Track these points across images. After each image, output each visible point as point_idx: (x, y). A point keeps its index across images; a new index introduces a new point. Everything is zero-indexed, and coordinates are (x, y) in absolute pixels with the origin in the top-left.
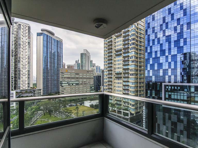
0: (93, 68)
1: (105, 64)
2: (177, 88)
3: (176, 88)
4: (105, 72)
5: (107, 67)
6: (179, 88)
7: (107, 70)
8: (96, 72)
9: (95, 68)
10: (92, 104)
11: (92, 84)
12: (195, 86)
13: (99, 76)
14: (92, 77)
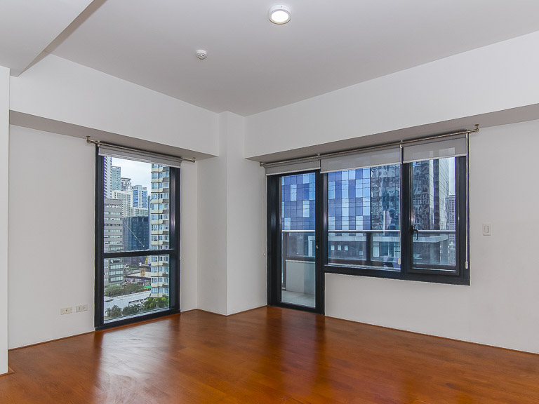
0: (122, 192)
1: (157, 180)
2: (343, 248)
3: (339, 248)
4: (156, 206)
5: (161, 190)
6: (346, 249)
7: (161, 200)
8: (131, 206)
9: (129, 192)
10: (115, 307)
11: (115, 243)
12: (380, 242)
13: (140, 218)
14: (118, 220)
